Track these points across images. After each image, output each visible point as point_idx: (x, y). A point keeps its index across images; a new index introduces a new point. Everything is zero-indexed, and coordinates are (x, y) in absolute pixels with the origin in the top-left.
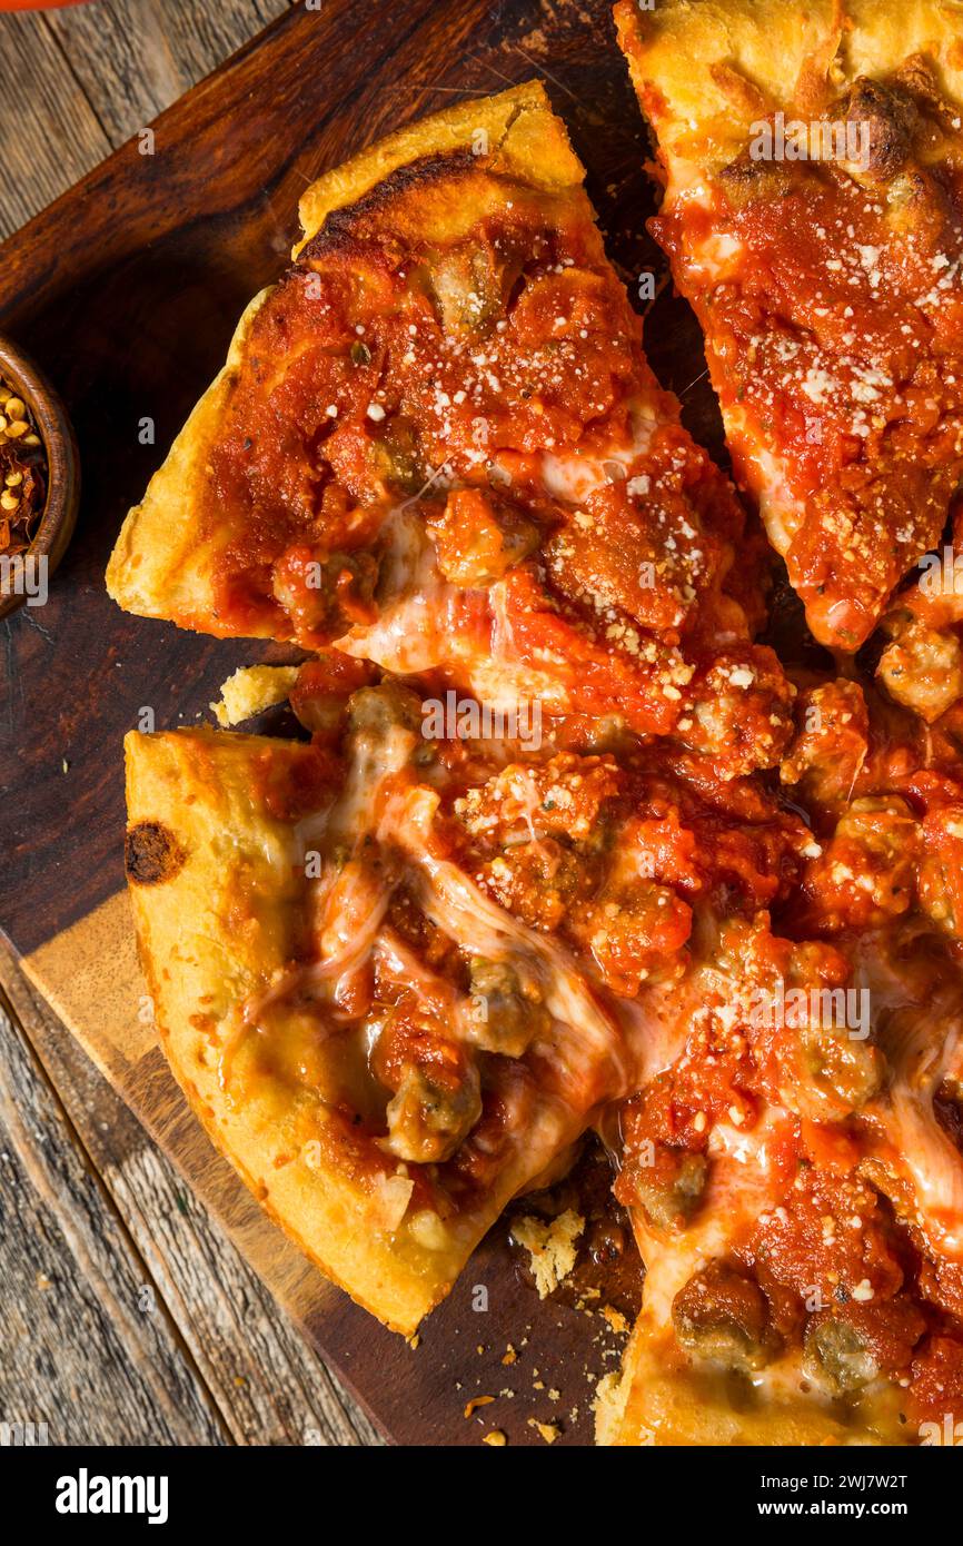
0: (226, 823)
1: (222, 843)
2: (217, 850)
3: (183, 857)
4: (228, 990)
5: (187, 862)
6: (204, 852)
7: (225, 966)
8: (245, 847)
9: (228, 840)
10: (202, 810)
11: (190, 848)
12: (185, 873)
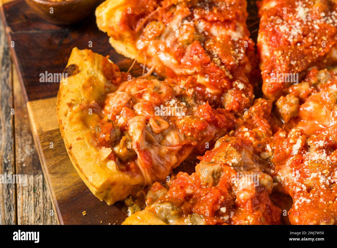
0: (92, 68)
2: (88, 73)
3: (79, 72)
5: (79, 73)
6: (84, 72)
8: (95, 75)
9: (91, 72)
10: (88, 63)
11: (81, 70)
12: (78, 75)
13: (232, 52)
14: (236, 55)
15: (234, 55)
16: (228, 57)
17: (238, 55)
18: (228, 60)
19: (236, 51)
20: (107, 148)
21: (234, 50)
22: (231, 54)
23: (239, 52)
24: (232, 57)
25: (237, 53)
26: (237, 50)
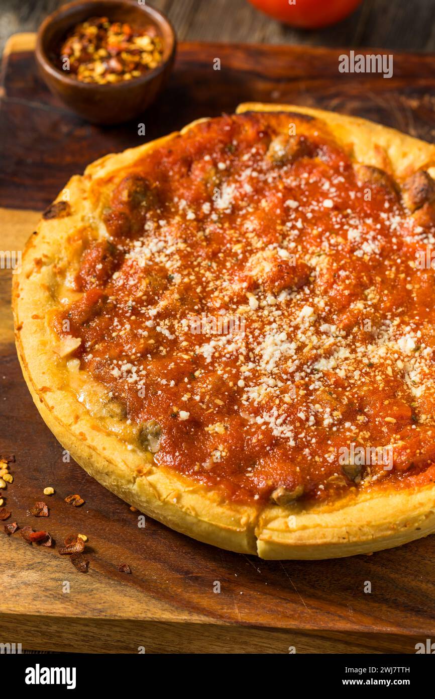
0: (92, 213)
1: (86, 218)
2: (83, 219)
3: (69, 214)
4: (55, 259)
5: (69, 217)
6: (78, 217)
7: (60, 252)
8: (93, 225)
9: (89, 219)
10: (87, 204)
11: (73, 213)
12: (66, 219)
13: (279, 228)
14: (286, 233)
15: (281, 232)
16: (269, 235)
17: (289, 233)
18: (268, 240)
19: (287, 227)
20: (74, 338)
21: (283, 223)
22: (275, 231)
23: (293, 227)
24: (278, 235)
25: (288, 229)
26: (289, 224)
